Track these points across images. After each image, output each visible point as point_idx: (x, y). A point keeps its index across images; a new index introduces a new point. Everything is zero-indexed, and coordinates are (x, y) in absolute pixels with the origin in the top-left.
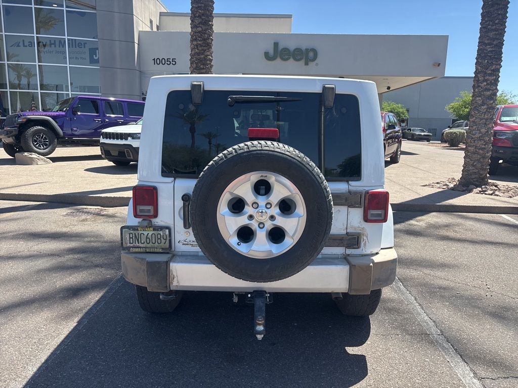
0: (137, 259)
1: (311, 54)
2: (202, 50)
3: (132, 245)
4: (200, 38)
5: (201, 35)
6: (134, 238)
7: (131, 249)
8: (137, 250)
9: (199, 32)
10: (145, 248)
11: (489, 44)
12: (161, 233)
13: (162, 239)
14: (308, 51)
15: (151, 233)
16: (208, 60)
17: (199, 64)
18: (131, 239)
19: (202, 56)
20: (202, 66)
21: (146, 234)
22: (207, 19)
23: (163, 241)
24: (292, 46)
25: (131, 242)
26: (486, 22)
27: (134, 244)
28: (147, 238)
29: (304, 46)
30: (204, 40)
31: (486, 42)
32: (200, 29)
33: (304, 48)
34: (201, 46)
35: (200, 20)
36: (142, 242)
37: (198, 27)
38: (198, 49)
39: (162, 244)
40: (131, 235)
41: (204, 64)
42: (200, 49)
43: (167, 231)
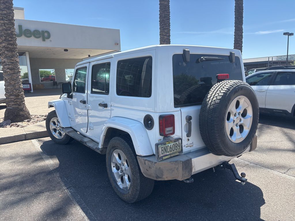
0: (172, 163)
1: (46, 34)
2: (9, 27)
3: (163, 155)
4: (6, 18)
5: (7, 17)
6: (164, 150)
7: (164, 157)
8: (166, 157)
9: (5, 14)
10: (170, 154)
11: (166, 35)
12: (177, 143)
13: (178, 146)
14: (43, 32)
15: (172, 144)
16: (14, 35)
17: (8, 38)
18: (163, 151)
19: (9, 32)
20: (10, 39)
21: (170, 146)
22: (10, 6)
23: (178, 147)
24: (32, 28)
25: (163, 153)
26: (163, 25)
27: (164, 154)
28: (170, 148)
29: (40, 28)
30: (9, 20)
31: (164, 34)
32: (5, 12)
33: (40, 30)
34: (8, 24)
35: (5, 6)
36: (168, 151)
37: (3, 11)
38: (5, 27)
39: (178, 150)
40: (162, 148)
41: (11, 38)
42: (7, 26)
43: (180, 140)
